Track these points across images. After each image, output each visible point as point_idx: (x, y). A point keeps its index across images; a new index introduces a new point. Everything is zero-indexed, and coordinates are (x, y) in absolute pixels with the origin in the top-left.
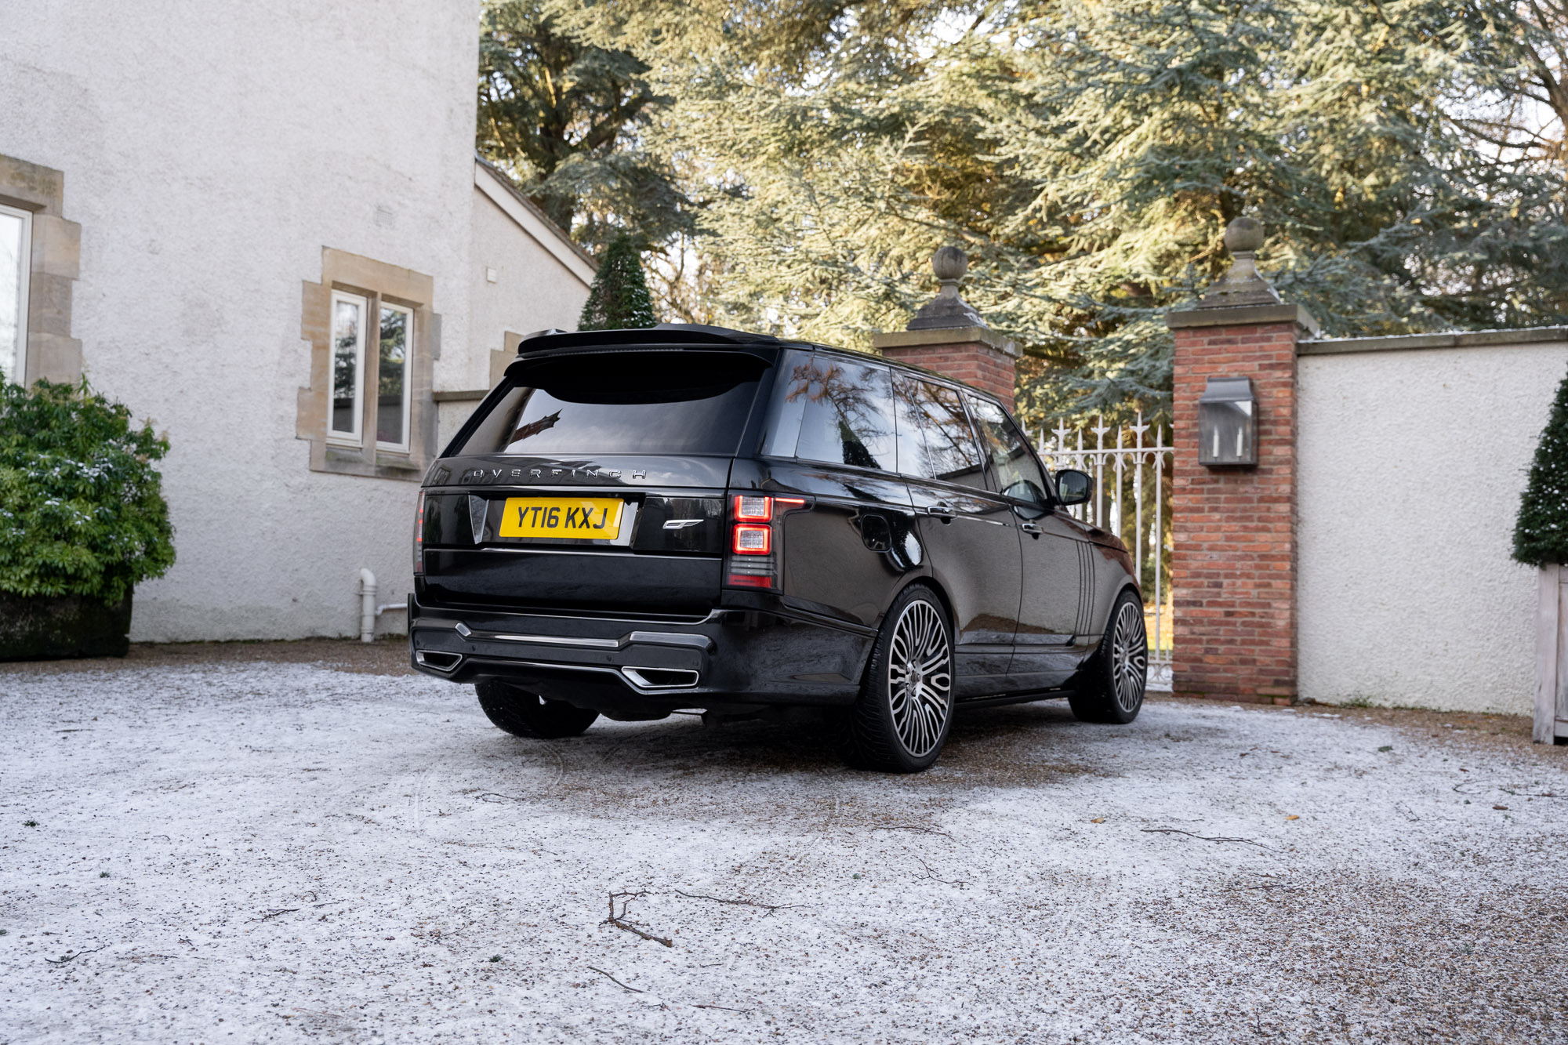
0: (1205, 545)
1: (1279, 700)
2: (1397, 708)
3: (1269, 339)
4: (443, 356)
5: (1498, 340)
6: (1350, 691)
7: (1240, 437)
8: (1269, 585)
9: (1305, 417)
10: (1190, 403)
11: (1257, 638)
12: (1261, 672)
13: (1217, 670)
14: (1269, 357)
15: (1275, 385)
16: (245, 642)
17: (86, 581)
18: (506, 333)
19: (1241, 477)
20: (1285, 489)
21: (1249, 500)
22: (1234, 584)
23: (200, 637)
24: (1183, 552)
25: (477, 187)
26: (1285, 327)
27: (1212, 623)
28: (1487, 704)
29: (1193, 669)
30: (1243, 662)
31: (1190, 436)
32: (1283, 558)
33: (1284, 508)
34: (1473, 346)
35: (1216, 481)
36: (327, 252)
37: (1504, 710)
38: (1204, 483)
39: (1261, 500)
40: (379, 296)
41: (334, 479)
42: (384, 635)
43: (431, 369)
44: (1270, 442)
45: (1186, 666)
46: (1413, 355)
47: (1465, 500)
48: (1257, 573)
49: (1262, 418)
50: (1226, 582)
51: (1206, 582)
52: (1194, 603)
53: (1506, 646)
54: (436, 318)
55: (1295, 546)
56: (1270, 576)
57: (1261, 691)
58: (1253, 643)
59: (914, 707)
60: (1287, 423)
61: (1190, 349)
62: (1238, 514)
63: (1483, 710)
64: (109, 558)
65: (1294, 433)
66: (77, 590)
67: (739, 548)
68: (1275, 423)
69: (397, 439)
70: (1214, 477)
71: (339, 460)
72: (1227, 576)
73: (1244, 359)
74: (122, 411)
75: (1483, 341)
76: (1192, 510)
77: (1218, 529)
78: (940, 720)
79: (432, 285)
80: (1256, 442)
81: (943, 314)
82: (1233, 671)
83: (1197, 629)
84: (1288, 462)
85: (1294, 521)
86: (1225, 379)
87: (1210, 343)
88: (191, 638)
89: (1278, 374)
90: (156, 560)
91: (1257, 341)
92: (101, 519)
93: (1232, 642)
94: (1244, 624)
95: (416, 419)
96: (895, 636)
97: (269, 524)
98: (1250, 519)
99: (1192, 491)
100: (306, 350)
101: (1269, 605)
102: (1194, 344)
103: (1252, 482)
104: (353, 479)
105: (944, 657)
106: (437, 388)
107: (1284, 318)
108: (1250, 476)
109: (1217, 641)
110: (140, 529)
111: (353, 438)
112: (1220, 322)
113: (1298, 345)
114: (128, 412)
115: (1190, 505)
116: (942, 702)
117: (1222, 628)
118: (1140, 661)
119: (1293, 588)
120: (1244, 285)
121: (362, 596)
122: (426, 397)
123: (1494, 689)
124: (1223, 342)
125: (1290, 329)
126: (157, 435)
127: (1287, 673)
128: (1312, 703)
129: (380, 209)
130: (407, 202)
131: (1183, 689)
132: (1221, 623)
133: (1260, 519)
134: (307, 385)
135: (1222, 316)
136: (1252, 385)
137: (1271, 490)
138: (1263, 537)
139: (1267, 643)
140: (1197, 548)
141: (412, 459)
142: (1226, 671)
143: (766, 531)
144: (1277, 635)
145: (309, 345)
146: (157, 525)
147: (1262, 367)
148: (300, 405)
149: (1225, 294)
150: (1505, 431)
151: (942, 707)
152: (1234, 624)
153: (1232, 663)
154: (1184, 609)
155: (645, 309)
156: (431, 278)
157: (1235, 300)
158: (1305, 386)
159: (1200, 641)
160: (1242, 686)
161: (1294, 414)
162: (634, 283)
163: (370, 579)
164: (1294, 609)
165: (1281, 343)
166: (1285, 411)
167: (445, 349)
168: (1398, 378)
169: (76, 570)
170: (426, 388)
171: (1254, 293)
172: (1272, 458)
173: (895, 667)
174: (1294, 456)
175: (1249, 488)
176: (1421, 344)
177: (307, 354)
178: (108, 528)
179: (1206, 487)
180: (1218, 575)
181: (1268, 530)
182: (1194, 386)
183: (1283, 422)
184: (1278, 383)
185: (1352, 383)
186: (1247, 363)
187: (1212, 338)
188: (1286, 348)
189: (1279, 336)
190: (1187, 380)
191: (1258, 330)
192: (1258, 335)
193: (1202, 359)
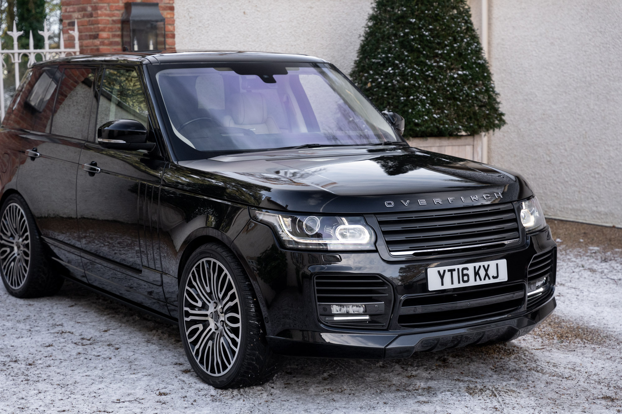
7: (152, 46)
15: (165, 9)
89: (166, 1)
166: (171, 28)
182: (112, 6)
183: (170, 35)
184: (167, 7)
185: (195, 8)
190: (108, 1)
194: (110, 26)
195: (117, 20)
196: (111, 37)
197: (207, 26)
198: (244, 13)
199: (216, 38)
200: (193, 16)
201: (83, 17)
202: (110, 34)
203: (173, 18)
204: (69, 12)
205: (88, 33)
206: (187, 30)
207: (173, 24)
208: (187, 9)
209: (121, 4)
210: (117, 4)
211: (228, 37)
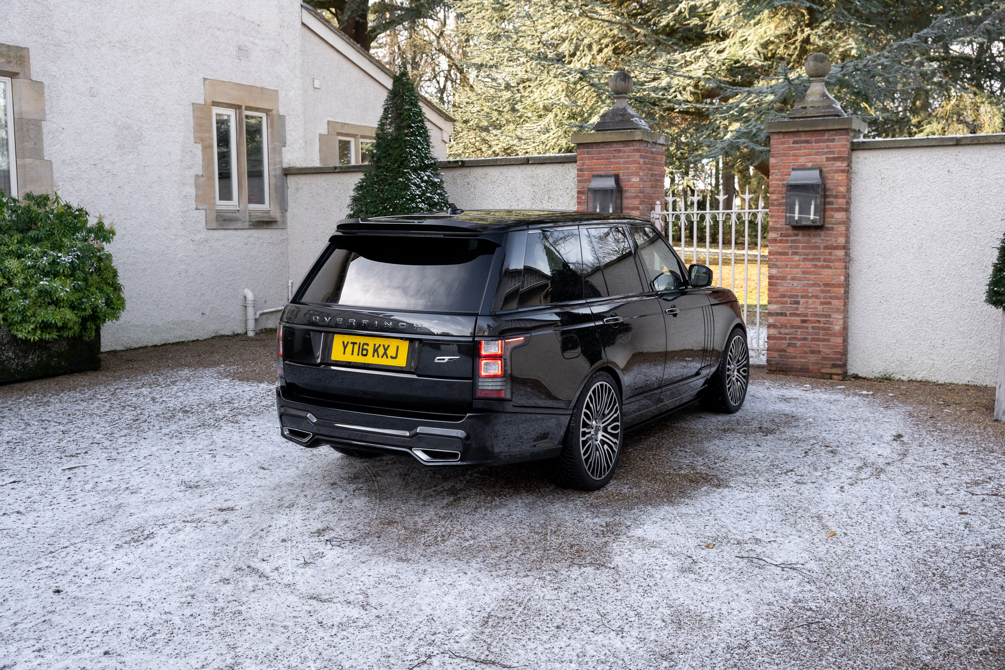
0: (789, 277)
1: (835, 377)
2: (910, 381)
3: (833, 140)
4: (288, 143)
5: (985, 141)
6: (881, 369)
7: (813, 207)
8: (830, 303)
9: (856, 191)
10: (780, 183)
11: (821, 337)
12: (824, 359)
13: (796, 357)
14: (833, 152)
15: (836, 172)
16: (173, 344)
17: (70, 329)
18: (328, 122)
19: (813, 232)
20: (842, 240)
21: (818, 248)
22: (807, 302)
23: (144, 344)
24: (775, 281)
25: (303, 24)
26: (844, 132)
27: (792, 327)
28: (968, 379)
29: (780, 356)
30: (812, 352)
31: (780, 205)
32: (839, 286)
33: (841, 253)
34: (969, 145)
35: (797, 235)
36: (207, 82)
37: (979, 383)
38: (789, 236)
39: (826, 248)
40: (243, 107)
41: (222, 232)
42: (262, 330)
43: (280, 153)
44: (832, 210)
45: (776, 354)
46: (928, 150)
47: (960, 247)
48: (822, 295)
49: (827, 193)
50: (802, 301)
51: (789, 300)
52: (781, 314)
53: (982, 342)
54: (282, 118)
55: (847, 277)
56: (831, 298)
57: (823, 371)
58: (819, 340)
59: (597, 449)
60: (844, 197)
61: (781, 146)
62: (811, 257)
63: (965, 382)
64: (83, 313)
65: (848, 203)
66: (65, 335)
67: (483, 374)
68: (836, 197)
69: (261, 201)
70: (796, 232)
71: (225, 220)
72: (802, 297)
73: (817, 154)
74: (82, 213)
75: (975, 142)
76: (780, 254)
77: (797, 266)
78: (613, 451)
79: (278, 96)
80: (822, 210)
81: (617, 119)
82: (806, 358)
83: (783, 331)
84: (844, 223)
85: (847, 260)
86: (803, 168)
87: (794, 143)
88: (140, 345)
89: (839, 164)
90: (113, 308)
91: (825, 141)
92: (76, 289)
93: (805, 339)
94: (813, 327)
95: (273, 187)
96: (584, 410)
97: (183, 267)
98: (818, 260)
99: (781, 241)
100: (198, 150)
101: (830, 316)
102: (783, 143)
103: (820, 235)
104: (234, 232)
105: (616, 412)
106: (285, 165)
107: (844, 127)
108: (819, 232)
109: (796, 338)
110: (101, 291)
111: (233, 204)
112: (800, 129)
113: (852, 143)
114: (87, 213)
115: (780, 250)
116: (615, 440)
117: (799, 330)
118: (744, 371)
119: (845, 304)
120: (817, 101)
121: (246, 306)
122: (279, 172)
123: (973, 369)
124: (802, 142)
125: (848, 134)
126: (107, 226)
127: (840, 359)
128: (856, 377)
129: (240, 48)
130: (257, 41)
131: (773, 369)
132: (799, 327)
133: (825, 260)
134: (200, 173)
135: (803, 124)
136: (821, 172)
137: (832, 241)
138: (826, 272)
139: (828, 340)
140: (784, 278)
141: (272, 213)
142: (801, 357)
143: (499, 362)
144: (834, 335)
145: (199, 146)
146: (112, 286)
147: (828, 159)
148: (197, 187)
149: (805, 108)
150: (987, 202)
151: (615, 443)
152: (807, 328)
153: (806, 353)
154: (775, 318)
155: (420, 121)
156: (277, 91)
157: (811, 112)
158: (856, 170)
159: (785, 339)
160: (811, 368)
161: (849, 190)
162: (412, 104)
163: (250, 296)
164: (846, 318)
165: (840, 143)
166: (843, 189)
167: (289, 139)
168: (918, 165)
169: (63, 324)
170: (278, 166)
171: (824, 107)
172: (833, 220)
173: (585, 429)
174: (848, 218)
175: (818, 240)
176: (934, 143)
177: (199, 153)
178: (81, 294)
179: (790, 238)
180: (797, 296)
181: (830, 267)
182: (783, 172)
183: (840, 196)
184: (838, 170)
185: (888, 169)
186: (818, 157)
187: (795, 139)
188: (844, 146)
189: (839, 139)
190: (778, 168)
191: (826, 134)
192: (826, 137)
193: (789, 154)
194: (780, 189)
197: (901, 186)
198: (949, 171)
200: (886, 177)
209: (791, 170)
210: (787, 170)
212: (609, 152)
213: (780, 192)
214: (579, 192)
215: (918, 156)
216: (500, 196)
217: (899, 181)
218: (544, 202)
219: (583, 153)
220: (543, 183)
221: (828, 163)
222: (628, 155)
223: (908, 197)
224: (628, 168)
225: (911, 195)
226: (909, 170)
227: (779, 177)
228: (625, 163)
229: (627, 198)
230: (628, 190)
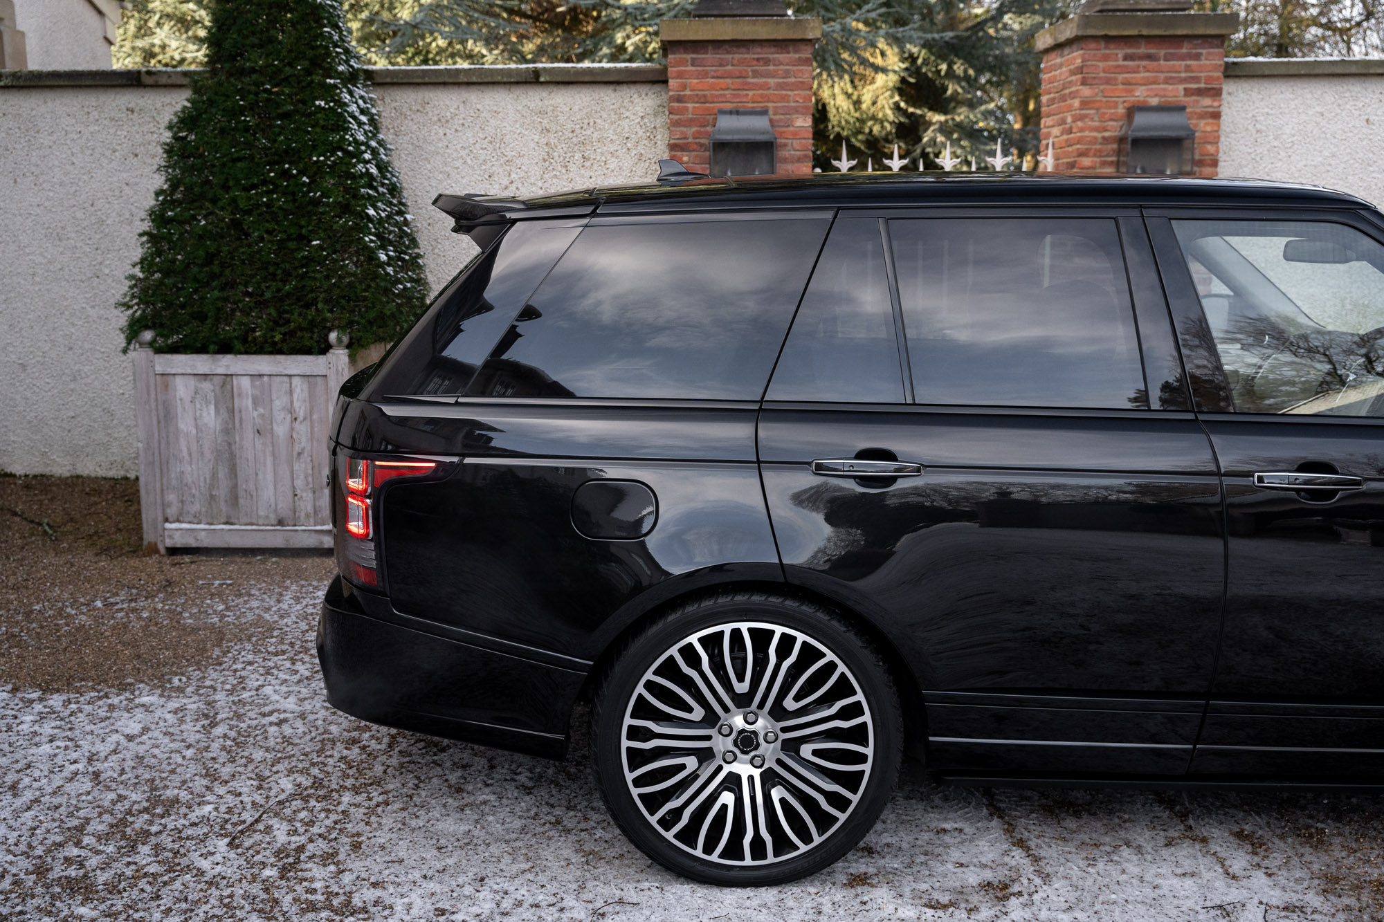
3: (1197, 57)
10: (1099, 135)
14: (1196, 80)
15: (1202, 116)
26: (1215, 42)
46: (1336, 81)
60: (1213, 164)
61: (1100, 64)
68: (1200, 163)
73: (1167, 81)
87: (1126, 58)
91: (1182, 58)
102: (1105, 58)
107: (1223, 32)
112: (1145, 32)
113: (1226, 65)
124: (1142, 58)
125: (1221, 46)
135: (1149, 23)
147: (1188, 92)
165: (1210, 61)
168: (1318, 109)
176: (1354, 70)
182: (1104, 114)
183: (1210, 162)
184: (1206, 113)
185: (1268, 114)
186: (1171, 87)
187: (1130, 51)
188: (1215, 68)
189: (1209, 54)
190: (1097, 105)
191: (1186, 44)
192: (1184, 50)
193: (1116, 79)
194: (1098, 147)
195: (1110, 137)
196: (1098, 165)
197: (1288, 146)
198: (1367, 120)
199: (1305, 166)
200: (1264, 128)
201: (1062, 134)
202: (1097, 160)
203: (1217, 131)
204: (1048, 127)
205: (1065, 160)
206: (1250, 153)
207: (1217, 143)
208: (1253, 116)
209: (1121, 110)
210: (1113, 111)
211: (1330, 165)
212: (742, 62)
213: (1098, 153)
214: (673, 147)
215: (1319, 92)
216: (463, 153)
217: (1285, 137)
218: (572, 167)
219: (683, 62)
220: (570, 126)
221: (1187, 99)
222: (787, 72)
223: (1300, 165)
224: (785, 99)
225: (1304, 163)
226: (1303, 116)
227: (1096, 124)
228: (781, 86)
229: (785, 160)
230: (785, 145)
